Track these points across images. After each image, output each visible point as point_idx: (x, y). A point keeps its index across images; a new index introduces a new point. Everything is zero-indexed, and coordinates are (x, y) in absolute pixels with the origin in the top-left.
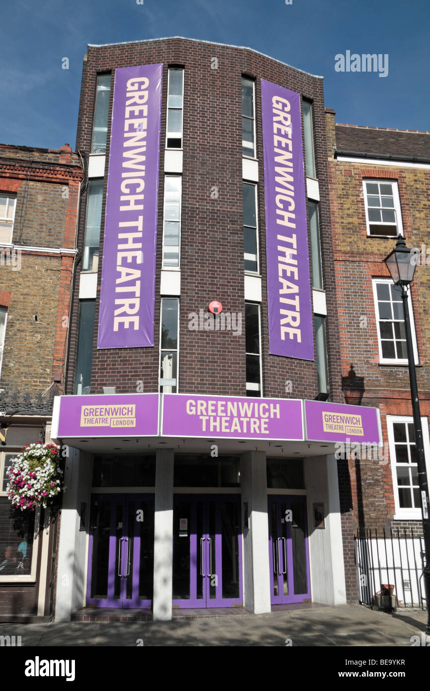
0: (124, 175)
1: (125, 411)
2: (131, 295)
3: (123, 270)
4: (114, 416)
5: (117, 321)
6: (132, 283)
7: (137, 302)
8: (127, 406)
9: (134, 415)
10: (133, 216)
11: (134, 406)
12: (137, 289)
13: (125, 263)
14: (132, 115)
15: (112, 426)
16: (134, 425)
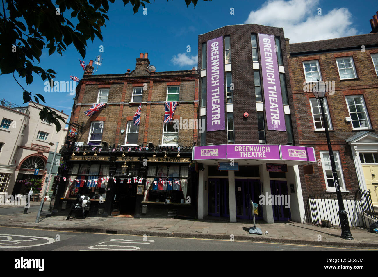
0: (212, 75)
1: (215, 151)
2: (217, 113)
3: (214, 105)
4: (211, 153)
5: (213, 122)
6: (217, 109)
7: (219, 115)
8: (215, 149)
9: (218, 152)
10: (216, 87)
11: (218, 149)
12: (219, 111)
13: (214, 103)
14: (214, 55)
15: (211, 156)
16: (218, 155)
